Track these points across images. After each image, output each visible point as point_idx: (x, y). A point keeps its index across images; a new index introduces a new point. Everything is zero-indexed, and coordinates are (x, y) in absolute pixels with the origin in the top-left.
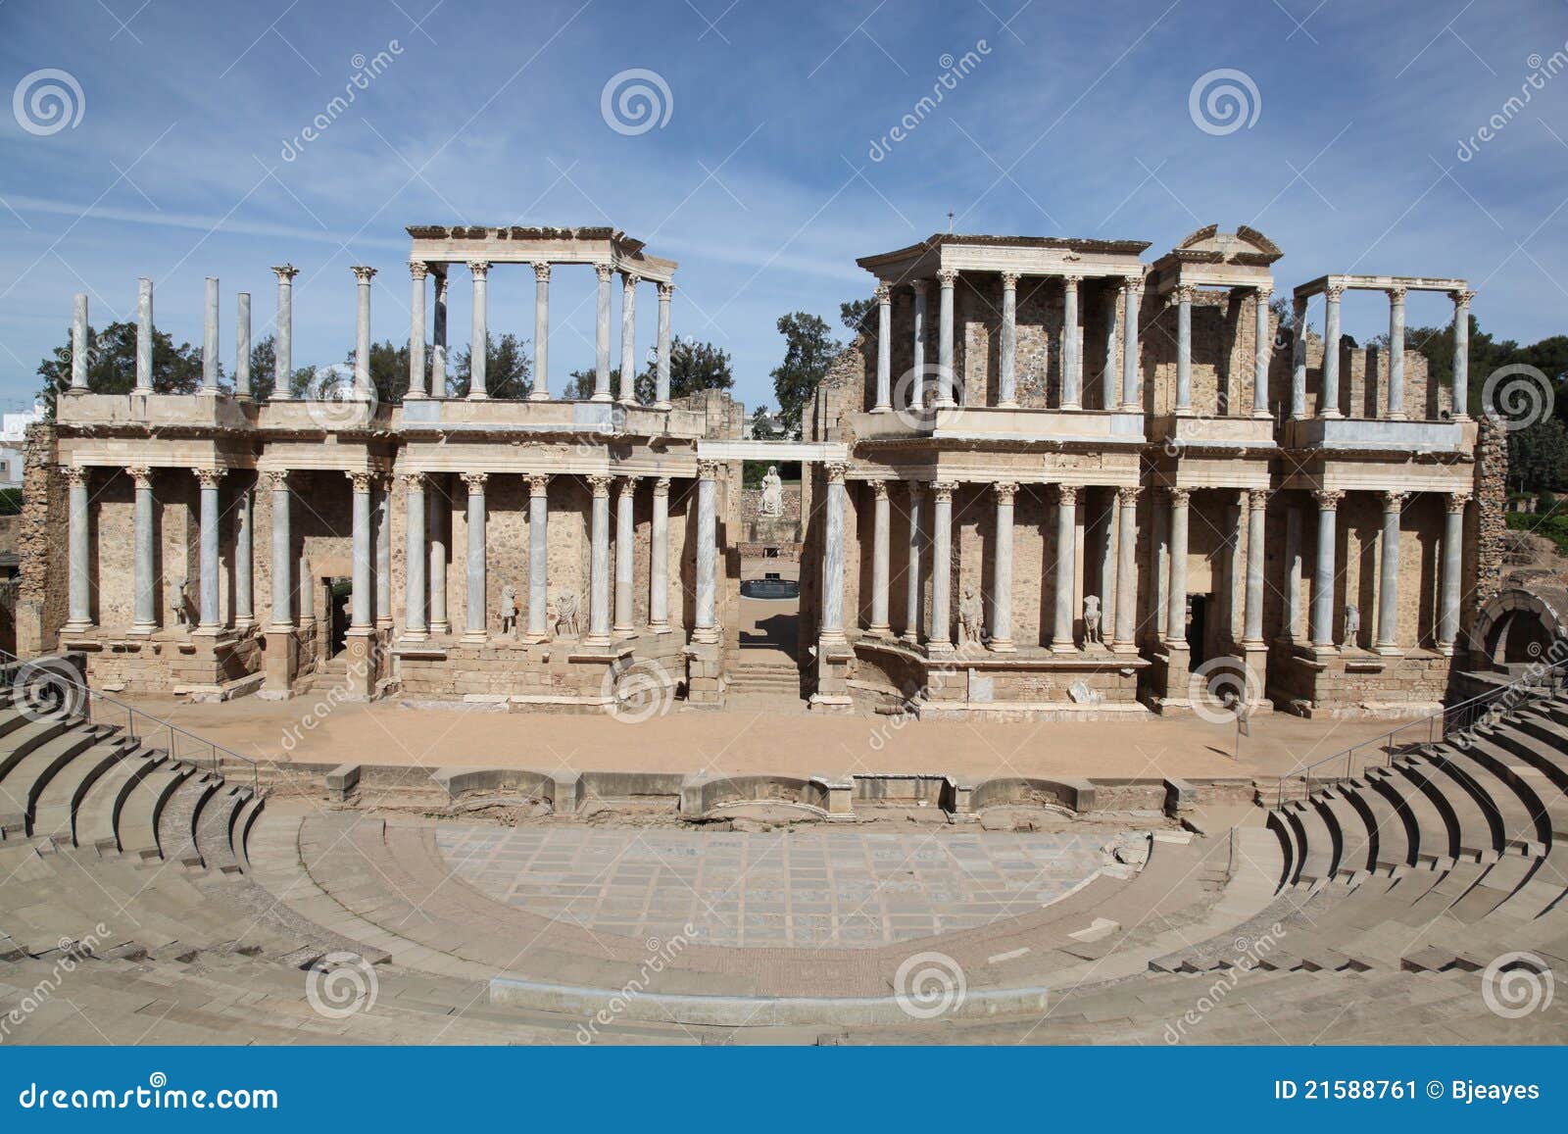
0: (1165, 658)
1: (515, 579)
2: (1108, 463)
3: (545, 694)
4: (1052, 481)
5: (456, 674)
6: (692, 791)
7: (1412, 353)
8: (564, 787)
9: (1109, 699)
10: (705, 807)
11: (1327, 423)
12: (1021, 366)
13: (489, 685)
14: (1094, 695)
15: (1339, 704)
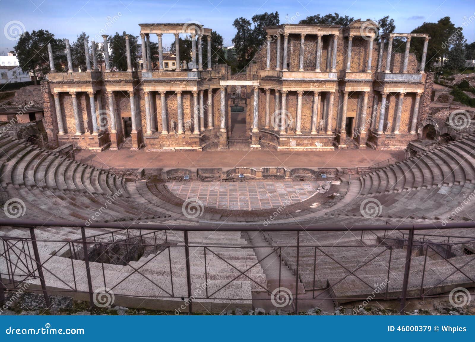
0: (340, 135)
1: (174, 117)
2: (327, 86)
3: (183, 146)
4: (312, 90)
5: (161, 142)
6: (224, 173)
7: (412, 54)
8: (194, 172)
9: (325, 145)
10: (227, 176)
11: (386, 75)
12: (305, 59)
13: (169, 145)
14: (321, 144)
15: (383, 146)
